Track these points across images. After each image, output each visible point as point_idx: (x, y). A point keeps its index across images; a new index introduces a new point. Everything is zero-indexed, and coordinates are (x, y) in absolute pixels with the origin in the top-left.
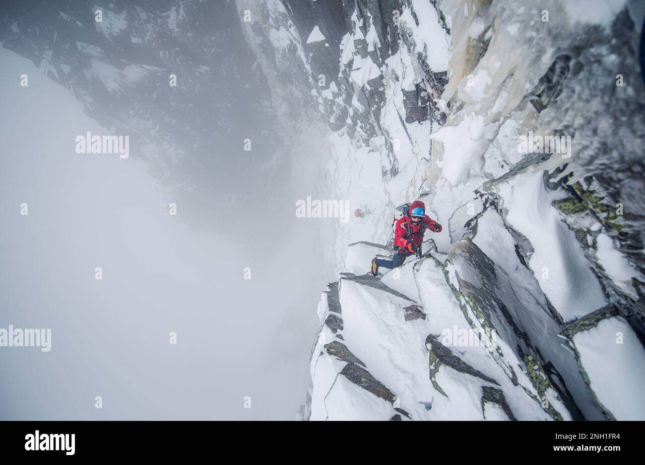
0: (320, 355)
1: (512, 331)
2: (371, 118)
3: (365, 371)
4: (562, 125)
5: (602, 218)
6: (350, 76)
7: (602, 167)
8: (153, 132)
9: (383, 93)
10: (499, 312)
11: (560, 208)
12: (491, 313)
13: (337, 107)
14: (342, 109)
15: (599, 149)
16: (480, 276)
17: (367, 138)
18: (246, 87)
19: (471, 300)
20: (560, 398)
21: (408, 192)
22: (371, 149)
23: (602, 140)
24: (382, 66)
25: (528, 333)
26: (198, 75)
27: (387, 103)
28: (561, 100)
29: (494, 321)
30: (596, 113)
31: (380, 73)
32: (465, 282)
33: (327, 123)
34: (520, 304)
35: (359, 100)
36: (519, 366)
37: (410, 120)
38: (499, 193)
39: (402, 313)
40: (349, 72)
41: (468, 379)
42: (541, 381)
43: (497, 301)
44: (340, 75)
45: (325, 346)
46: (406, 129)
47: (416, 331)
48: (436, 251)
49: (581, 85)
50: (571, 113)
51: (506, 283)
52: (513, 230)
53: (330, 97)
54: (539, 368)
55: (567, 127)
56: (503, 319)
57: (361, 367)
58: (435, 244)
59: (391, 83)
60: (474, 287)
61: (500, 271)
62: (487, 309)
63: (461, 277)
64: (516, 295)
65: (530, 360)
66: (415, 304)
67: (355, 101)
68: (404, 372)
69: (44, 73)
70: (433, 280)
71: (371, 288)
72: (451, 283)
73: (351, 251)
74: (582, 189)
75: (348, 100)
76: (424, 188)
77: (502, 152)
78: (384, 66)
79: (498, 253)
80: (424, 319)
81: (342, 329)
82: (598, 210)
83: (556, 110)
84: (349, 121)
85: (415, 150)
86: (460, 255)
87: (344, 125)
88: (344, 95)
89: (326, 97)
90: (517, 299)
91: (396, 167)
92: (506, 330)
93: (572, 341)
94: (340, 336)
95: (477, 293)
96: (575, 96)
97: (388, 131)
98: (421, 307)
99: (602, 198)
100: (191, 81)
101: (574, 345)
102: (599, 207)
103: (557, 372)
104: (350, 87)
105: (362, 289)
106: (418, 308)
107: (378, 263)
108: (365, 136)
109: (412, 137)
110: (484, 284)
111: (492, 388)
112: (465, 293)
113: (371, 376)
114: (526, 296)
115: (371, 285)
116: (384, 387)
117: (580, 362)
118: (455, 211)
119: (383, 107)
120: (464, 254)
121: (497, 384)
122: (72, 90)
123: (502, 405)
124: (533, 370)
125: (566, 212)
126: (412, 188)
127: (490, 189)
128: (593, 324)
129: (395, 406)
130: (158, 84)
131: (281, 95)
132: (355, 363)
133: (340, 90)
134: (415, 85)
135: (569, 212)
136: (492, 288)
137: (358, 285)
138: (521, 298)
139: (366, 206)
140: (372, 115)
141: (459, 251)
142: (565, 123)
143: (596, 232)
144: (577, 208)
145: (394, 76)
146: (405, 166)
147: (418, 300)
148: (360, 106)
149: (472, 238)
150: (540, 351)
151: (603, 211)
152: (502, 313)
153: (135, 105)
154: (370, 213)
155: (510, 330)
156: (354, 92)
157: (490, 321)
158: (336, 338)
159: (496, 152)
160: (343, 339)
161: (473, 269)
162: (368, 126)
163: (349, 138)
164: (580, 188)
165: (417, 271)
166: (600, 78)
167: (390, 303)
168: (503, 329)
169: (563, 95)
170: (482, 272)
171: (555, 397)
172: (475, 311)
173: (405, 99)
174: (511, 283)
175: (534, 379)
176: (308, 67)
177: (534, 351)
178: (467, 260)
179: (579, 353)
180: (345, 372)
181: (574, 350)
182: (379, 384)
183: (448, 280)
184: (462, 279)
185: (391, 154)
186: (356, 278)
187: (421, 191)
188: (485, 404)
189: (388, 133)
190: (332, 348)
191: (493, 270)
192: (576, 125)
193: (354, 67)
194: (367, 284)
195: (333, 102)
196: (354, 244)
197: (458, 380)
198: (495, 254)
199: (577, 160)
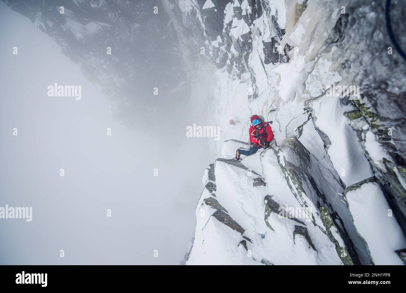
0: (202, 205)
1: (315, 193)
2: (243, 60)
3: (227, 215)
4: (344, 59)
5: (369, 122)
6: (230, 31)
7: (367, 87)
8: (105, 66)
9: (251, 44)
10: (308, 181)
11: (348, 116)
12: (303, 182)
13: (221, 53)
14: (224, 54)
15: (364, 75)
16: (299, 160)
17: (239, 73)
18: (163, 38)
19: (291, 173)
20: (338, 232)
21: (263, 108)
22: (242, 81)
23: (365, 69)
24: (251, 25)
25: (326, 195)
26: (133, 29)
27: (253, 50)
28: (344, 43)
29: (304, 186)
30: (362, 51)
31: (249, 30)
32: (289, 162)
33: (214, 63)
34: (323, 178)
35: (235, 48)
36: (317, 213)
37: (267, 62)
38: (313, 107)
39: (252, 182)
40: (230, 29)
41: (287, 221)
42: (328, 222)
43: (308, 175)
44: (224, 31)
45: (205, 200)
46: (264, 68)
47: (260, 193)
48: (276, 145)
49: (355, 33)
50: (349, 51)
51: (316, 166)
52: (319, 130)
53: (217, 46)
54: (328, 214)
55: (347, 61)
56: (310, 185)
57: (225, 212)
58: (275, 141)
59: (256, 36)
60: (294, 166)
61: (313, 158)
62: (301, 179)
63: (287, 159)
64: (322, 173)
65: (323, 209)
66: (260, 177)
67: (233, 49)
68: (250, 216)
69: (37, 27)
70: (271, 162)
71: (234, 166)
72: (280, 163)
73: (225, 145)
74: (359, 103)
75: (228, 48)
76: (273, 107)
77: (322, 83)
78: (252, 25)
79: (313, 147)
80: (265, 186)
81: (215, 190)
82: (367, 116)
83: (341, 50)
84: (228, 62)
85: (270, 82)
86: (288, 146)
87: (225, 65)
88: (226, 44)
89: (214, 46)
90: (322, 174)
91: (257, 93)
92: (311, 192)
93: (345, 196)
94: (214, 195)
95: (296, 169)
96: (351, 41)
97: (253, 69)
98: (264, 179)
99: (369, 108)
100: (128, 34)
101: (346, 199)
102: (368, 114)
103: (340, 217)
104: (230, 39)
105: (229, 167)
106: (262, 179)
107: (240, 152)
108: (238, 72)
109: (268, 73)
110: (301, 165)
111: (301, 227)
112: (287, 169)
113: (230, 218)
114: (328, 174)
115: (234, 165)
116: (237, 224)
117: (349, 209)
118: (290, 121)
119: (250, 53)
120: (290, 146)
121: (304, 225)
122: (54, 38)
123: (305, 236)
124: (324, 215)
125: (351, 118)
126: (266, 106)
127: (308, 105)
128: (358, 186)
129: (243, 236)
130: (108, 35)
131: (186, 44)
132: (222, 210)
133: (223, 41)
134: (271, 38)
135: (352, 119)
136: (306, 168)
137: (226, 164)
138: (324, 174)
139: (237, 118)
140: (243, 58)
141: (287, 144)
142: (346, 58)
143: (366, 130)
144: (356, 116)
145: (259, 32)
146: (262, 92)
147: (262, 175)
148: (236, 52)
149: (299, 138)
150: (332, 206)
151: (370, 117)
152: (311, 182)
153: (93, 48)
154: (239, 122)
155: (314, 192)
156: (232, 42)
157: (301, 186)
158: (212, 196)
159: (319, 83)
160: (215, 196)
161: (295, 155)
162: (240, 66)
163: (228, 73)
164: (358, 102)
165: (263, 157)
166: (365, 28)
167: (245, 176)
168: (310, 192)
169: (345, 40)
170: (300, 157)
171: (335, 231)
172: (293, 180)
173: (264, 47)
174: (319, 165)
175: (324, 221)
176: (203, 25)
177: (328, 206)
178: (292, 150)
179: (348, 204)
180: (215, 215)
181: (346, 202)
182: (235, 223)
183: (279, 162)
184: (287, 161)
185: (254, 84)
186: (225, 161)
187: (271, 108)
188: (295, 235)
189: (253, 71)
190: (208, 201)
191: (308, 157)
192: (351, 59)
193: (233, 25)
194: (232, 164)
195: (219, 49)
196: (227, 141)
197: (281, 221)
198: (312, 147)
199: (354, 83)
